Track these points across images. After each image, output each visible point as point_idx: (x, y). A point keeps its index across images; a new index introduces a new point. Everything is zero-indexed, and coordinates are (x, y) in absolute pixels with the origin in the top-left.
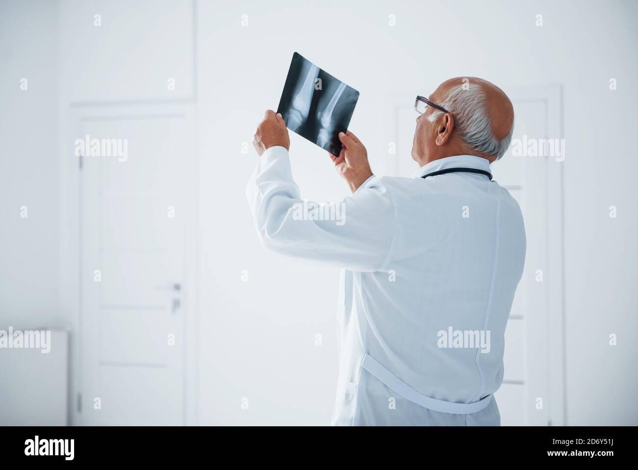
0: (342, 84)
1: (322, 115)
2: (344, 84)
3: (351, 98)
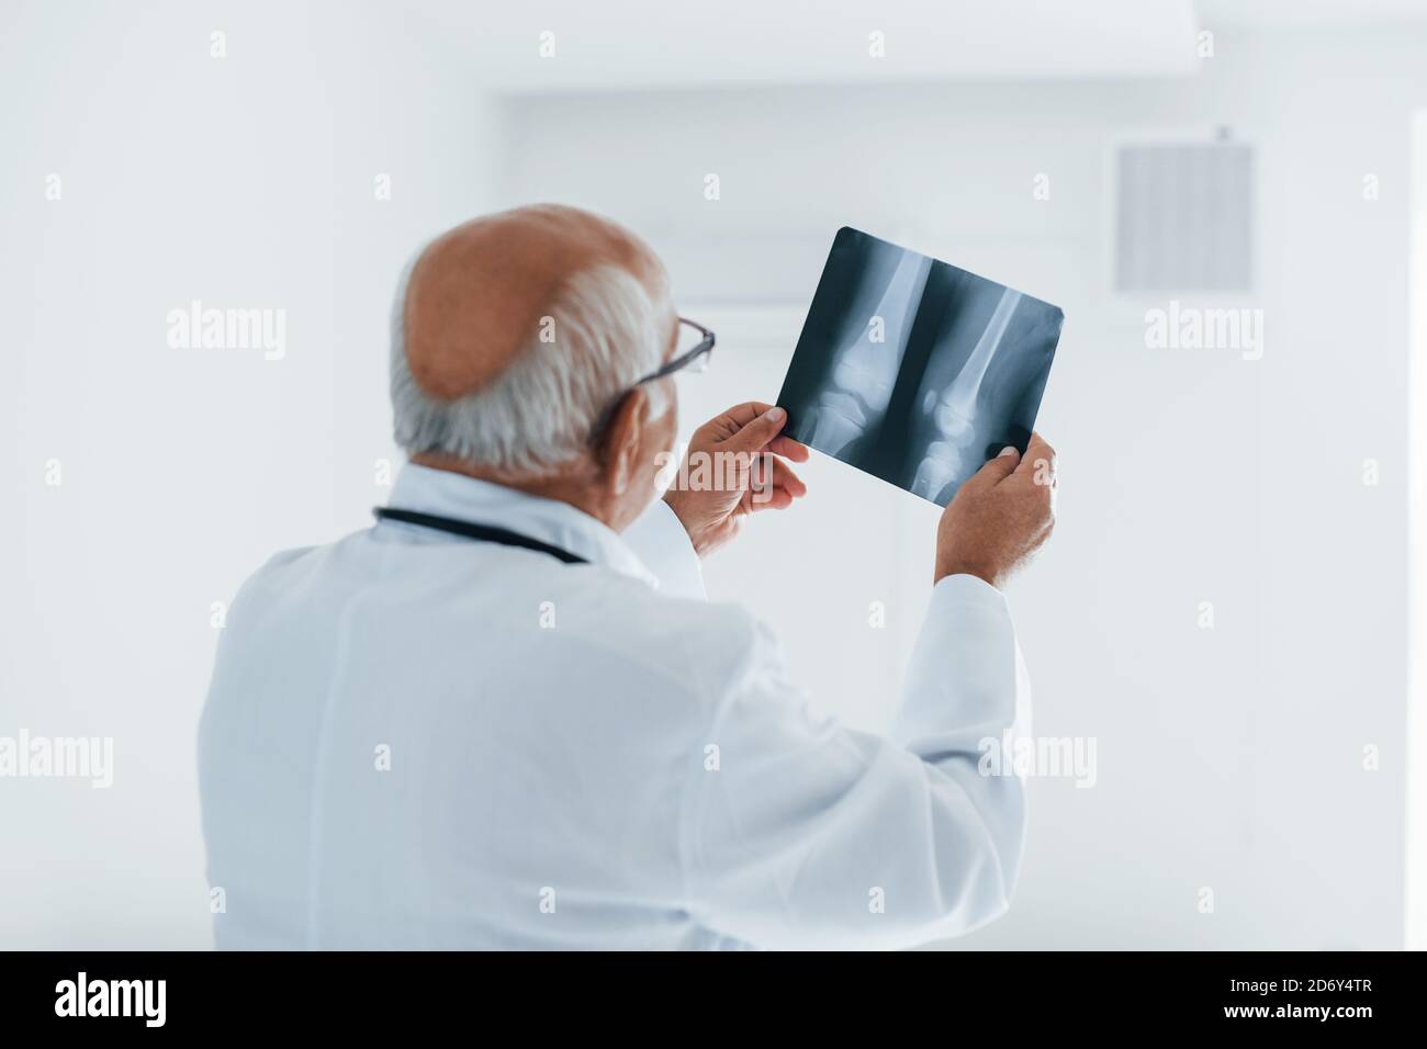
0: (1006, 294)
1: (939, 400)
2: (1014, 292)
3: (1037, 336)
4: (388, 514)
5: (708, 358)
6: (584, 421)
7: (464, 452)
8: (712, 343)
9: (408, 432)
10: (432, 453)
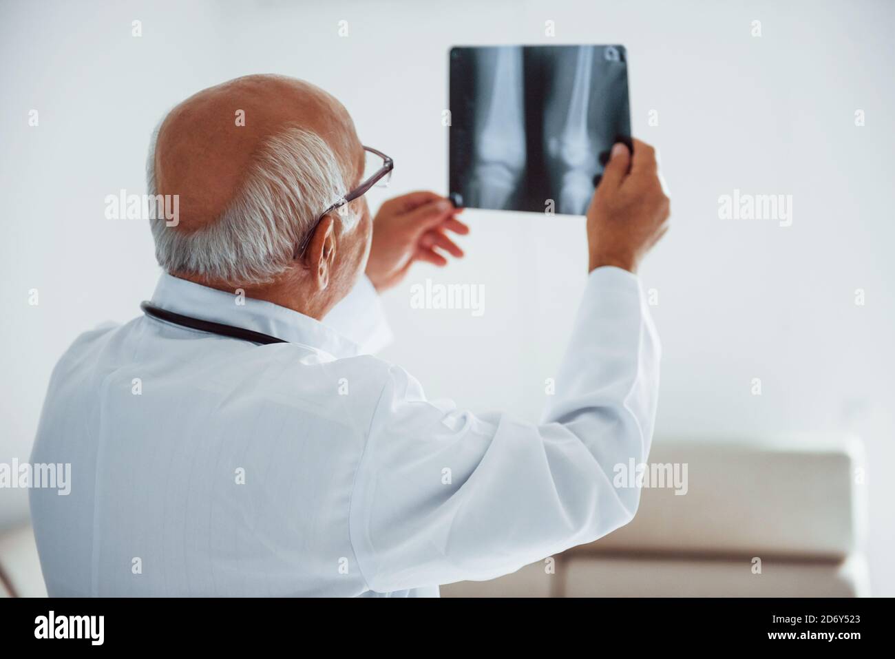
0: (582, 50)
3: (613, 71)
4: (154, 311)
5: (390, 176)
6: (289, 244)
7: (202, 270)
8: (391, 167)
9: (164, 258)
10: (181, 270)
